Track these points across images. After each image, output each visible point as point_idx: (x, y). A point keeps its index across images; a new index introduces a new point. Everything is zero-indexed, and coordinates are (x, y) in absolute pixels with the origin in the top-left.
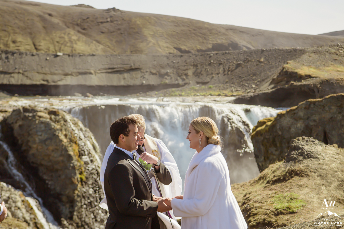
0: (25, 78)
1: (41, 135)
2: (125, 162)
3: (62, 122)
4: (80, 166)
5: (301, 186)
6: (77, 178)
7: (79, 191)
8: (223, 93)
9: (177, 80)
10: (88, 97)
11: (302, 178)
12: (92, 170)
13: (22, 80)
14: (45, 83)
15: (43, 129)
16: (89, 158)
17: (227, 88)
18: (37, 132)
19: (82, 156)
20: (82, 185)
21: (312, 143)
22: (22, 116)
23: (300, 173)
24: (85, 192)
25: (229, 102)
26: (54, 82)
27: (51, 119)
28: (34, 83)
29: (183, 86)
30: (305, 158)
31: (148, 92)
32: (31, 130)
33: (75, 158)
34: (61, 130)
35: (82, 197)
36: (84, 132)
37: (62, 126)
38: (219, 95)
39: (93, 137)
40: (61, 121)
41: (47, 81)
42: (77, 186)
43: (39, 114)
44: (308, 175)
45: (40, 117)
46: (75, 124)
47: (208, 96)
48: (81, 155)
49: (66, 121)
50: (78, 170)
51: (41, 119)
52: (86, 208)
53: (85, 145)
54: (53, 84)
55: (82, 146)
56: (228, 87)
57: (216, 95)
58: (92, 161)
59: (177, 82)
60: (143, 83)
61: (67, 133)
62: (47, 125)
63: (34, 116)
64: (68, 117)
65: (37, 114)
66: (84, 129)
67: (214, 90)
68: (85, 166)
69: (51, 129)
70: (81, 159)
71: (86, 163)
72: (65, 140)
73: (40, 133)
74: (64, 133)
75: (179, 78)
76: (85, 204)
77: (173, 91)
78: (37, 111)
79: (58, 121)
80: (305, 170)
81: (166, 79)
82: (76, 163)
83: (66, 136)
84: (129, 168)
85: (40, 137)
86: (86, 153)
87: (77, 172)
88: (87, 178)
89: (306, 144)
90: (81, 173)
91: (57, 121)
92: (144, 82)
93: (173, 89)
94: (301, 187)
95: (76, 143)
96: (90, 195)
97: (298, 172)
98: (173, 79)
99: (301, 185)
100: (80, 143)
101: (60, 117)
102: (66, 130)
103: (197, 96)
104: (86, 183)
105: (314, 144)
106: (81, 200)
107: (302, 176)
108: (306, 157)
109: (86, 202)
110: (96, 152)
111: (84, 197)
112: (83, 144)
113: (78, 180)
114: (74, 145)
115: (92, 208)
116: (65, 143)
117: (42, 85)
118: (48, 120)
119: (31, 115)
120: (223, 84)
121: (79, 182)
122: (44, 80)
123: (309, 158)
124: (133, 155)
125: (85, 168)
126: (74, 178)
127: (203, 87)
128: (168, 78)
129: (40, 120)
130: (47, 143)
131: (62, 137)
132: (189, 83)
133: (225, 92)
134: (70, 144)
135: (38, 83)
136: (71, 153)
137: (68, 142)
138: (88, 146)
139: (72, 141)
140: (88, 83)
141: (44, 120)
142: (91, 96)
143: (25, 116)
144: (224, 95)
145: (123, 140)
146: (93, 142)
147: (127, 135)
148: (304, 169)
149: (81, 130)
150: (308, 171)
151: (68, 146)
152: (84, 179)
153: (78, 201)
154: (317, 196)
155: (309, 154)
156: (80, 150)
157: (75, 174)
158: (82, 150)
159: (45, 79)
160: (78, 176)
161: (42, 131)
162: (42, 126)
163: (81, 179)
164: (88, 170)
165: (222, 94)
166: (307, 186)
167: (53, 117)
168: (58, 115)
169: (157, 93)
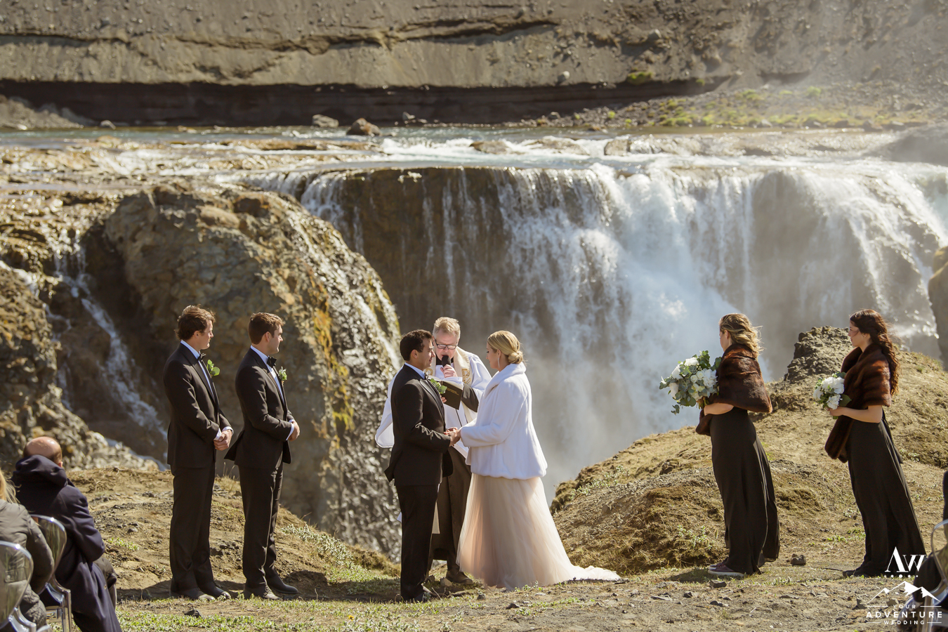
0: (138, 59)
1: (213, 282)
2: (414, 382)
3: (280, 238)
4: (335, 382)
5: (782, 428)
6: (329, 420)
7: (332, 464)
8: (858, 118)
9: (689, 65)
10: (363, 133)
11: (790, 413)
12: (373, 395)
13: (125, 69)
14: (209, 78)
15: (219, 260)
16: (365, 355)
17: (876, 97)
18: (200, 270)
19: (345, 348)
20: (343, 443)
21: (839, 341)
22: (152, 217)
23: (790, 403)
24: (352, 469)
25: (874, 154)
26: (240, 75)
27: (243, 227)
28: (170, 78)
29: (710, 88)
30: (810, 373)
31: (580, 111)
32: (181, 264)
33: (321, 355)
34: (277, 264)
35: (341, 481)
36: (348, 268)
37: (278, 252)
38: (839, 125)
39: (378, 285)
40: (275, 234)
41: (216, 70)
42: (328, 445)
43: (208, 211)
44: (804, 407)
45: (210, 221)
46: (320, 240)
47: (799, 128)
48: (338, 346)
49: (289, 233)
50: (330, 394)
51: (213, 229)
52: (357, 521)
53: (351, 314)
54: (236, 81)
55: (341, 314)
56: (877, 92)
57: (831, 126)
58: (374, 365)
59: (687, 74)
60: (562, 78)
61: (296, 273)
62: (232, 247)
63: (190, 220)
64: (297, 218)
65: (199, 211)
66: (349, 256)
67: (827, 107)
68: (351, 381)
69: (245, 261)
70: (340, 358)
71: (356, 373)
72: (290, 299)
73: (209, 276)
74: (287, 273)
75: (694, 59)
76: (351, 506)
77: (671, 108)
78: (201, 203)
79: (267, 236)
80: (801, 398)
81: (648, 61)
82: (324, 372)
83: (291, 282)
84: (420, 389)
85: (209, 287)
86: (357, 338)
87: (328, 402)
88: (358, 422)
89: (826, 343)
90: (339, 406)
91: (264, 236)
92: (567, 74)
93: (674, 101)
94: (782, 430)
95: (323, 306)
96: (368, 476)
97: (787, 401)
98: (675, 60)
99: (784, 426)
100: (337, 304)
101: (273, 219)
102: (290, 264)
103: (761, 126)
104: (354, 438)
105: (844, 342)
106: (339, 492)
107: (793, 410)
108: (814, 370)
109: (356, 501)
110: (388, 334)
111: (348, 483)
112: (347, 309)
113: (329, 427)
114: (318, 313)
115: (375, 519)
116: (290, 307)
117: (197, 86)
118: (236, 232)
119: (180, 214)
120: (863, 81)
121: (332, 435)
122: (203, 69)
123: (818, 373)
124: (426, 375)
125: (352, 389)
126: (318, 421)
127: (785, 91)
128: (653, 58)
129: (209, 231)
130: (232, 306)
131: (280, 288)
132: (736, 78)
133: (864, 111)
134: (305, 309)
135: (183, 78)
136: (309, 339)
137: (298, 302)
138: (363, 317)
139: (310, 300)
140: (363, 79)
141: (224, 230)
142: (372, 128)
143: (163, 217)
144: (861, 122)
145: (416, 357)
146: (380, 302)
147: (420, 350)
148: (799, 396)
149: (339, 259)
150: (806, 400)
151: (298, 318)
152: (349, 423)
153: (329, 496)
154: (805, 447)
155: (821, 364)
156: (336, 329)
157: (322, 408)
158: (344, 330)
159: (209, 64)
160: (332, 415)
161: (217, 268)
162: (217, 249)
163: (341, 424)
164: (363, 394)
165: (851, 121)
166: (794, 429)
167: (250, 219)
168: (266, 214)
169: (612, 114)
